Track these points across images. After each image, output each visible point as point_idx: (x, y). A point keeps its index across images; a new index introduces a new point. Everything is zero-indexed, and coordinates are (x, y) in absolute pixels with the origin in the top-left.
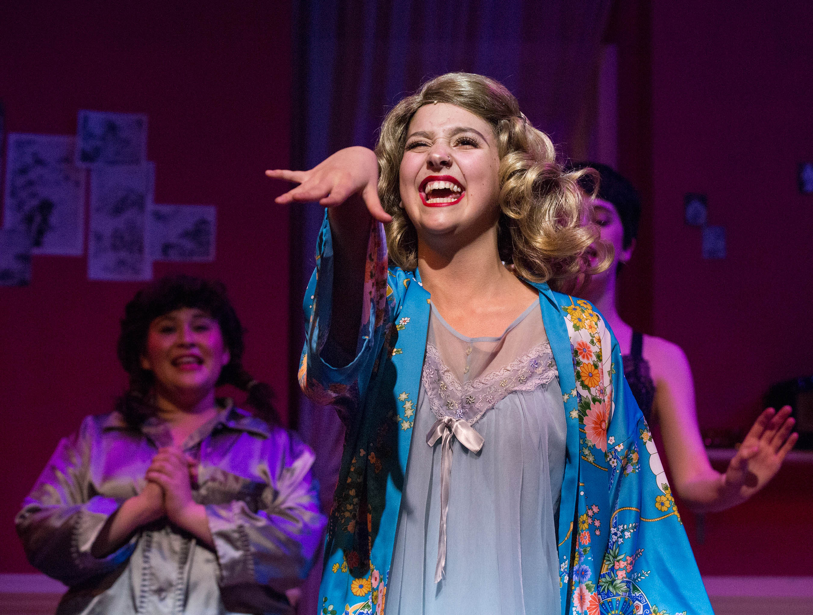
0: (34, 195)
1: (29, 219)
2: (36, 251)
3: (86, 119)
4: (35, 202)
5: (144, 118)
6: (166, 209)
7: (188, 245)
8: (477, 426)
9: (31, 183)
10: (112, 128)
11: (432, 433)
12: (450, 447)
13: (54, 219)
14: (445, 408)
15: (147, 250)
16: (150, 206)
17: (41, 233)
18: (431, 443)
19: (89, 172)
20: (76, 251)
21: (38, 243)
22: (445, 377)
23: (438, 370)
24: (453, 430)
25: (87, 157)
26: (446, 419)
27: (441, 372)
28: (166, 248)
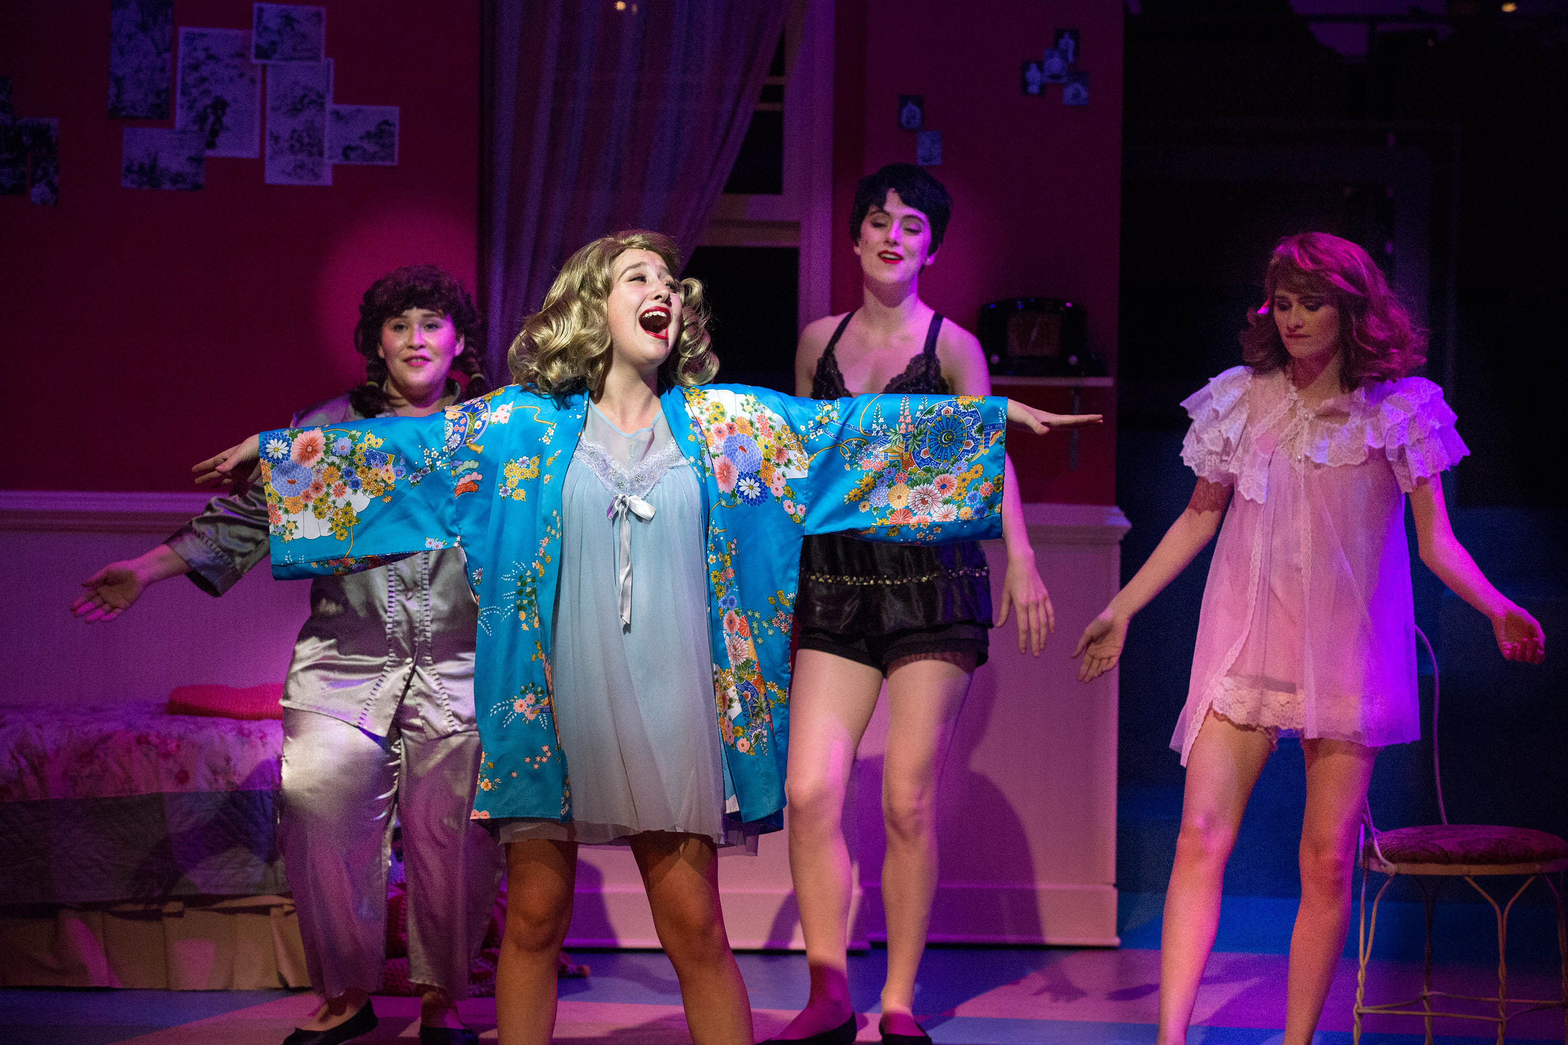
0: (207, 92)
1: (201, 119)
2: (210, 153)
3: (261, 10)
4: (208, 101)
5: (323, 10)
6: (344, 109)
7: (370, 147)
8: (648, 498)
9: (203, 80)
10: (289, 21)
11: (611, 508)
12: (627, 518)
13: (227, 120)
14: (617, 488)
15: (327, 154)
16: (330, 106)
17: (214, 133)
18: (612, 515)
19: (264, 67)
20: (251, 153)
21: (211, 145)
22: (612, 464)
23: (604, 461)
24: (628, 504)
25: (262, 53)
26: (620, 496)
27: (607, 461)
28: (347, 151)
